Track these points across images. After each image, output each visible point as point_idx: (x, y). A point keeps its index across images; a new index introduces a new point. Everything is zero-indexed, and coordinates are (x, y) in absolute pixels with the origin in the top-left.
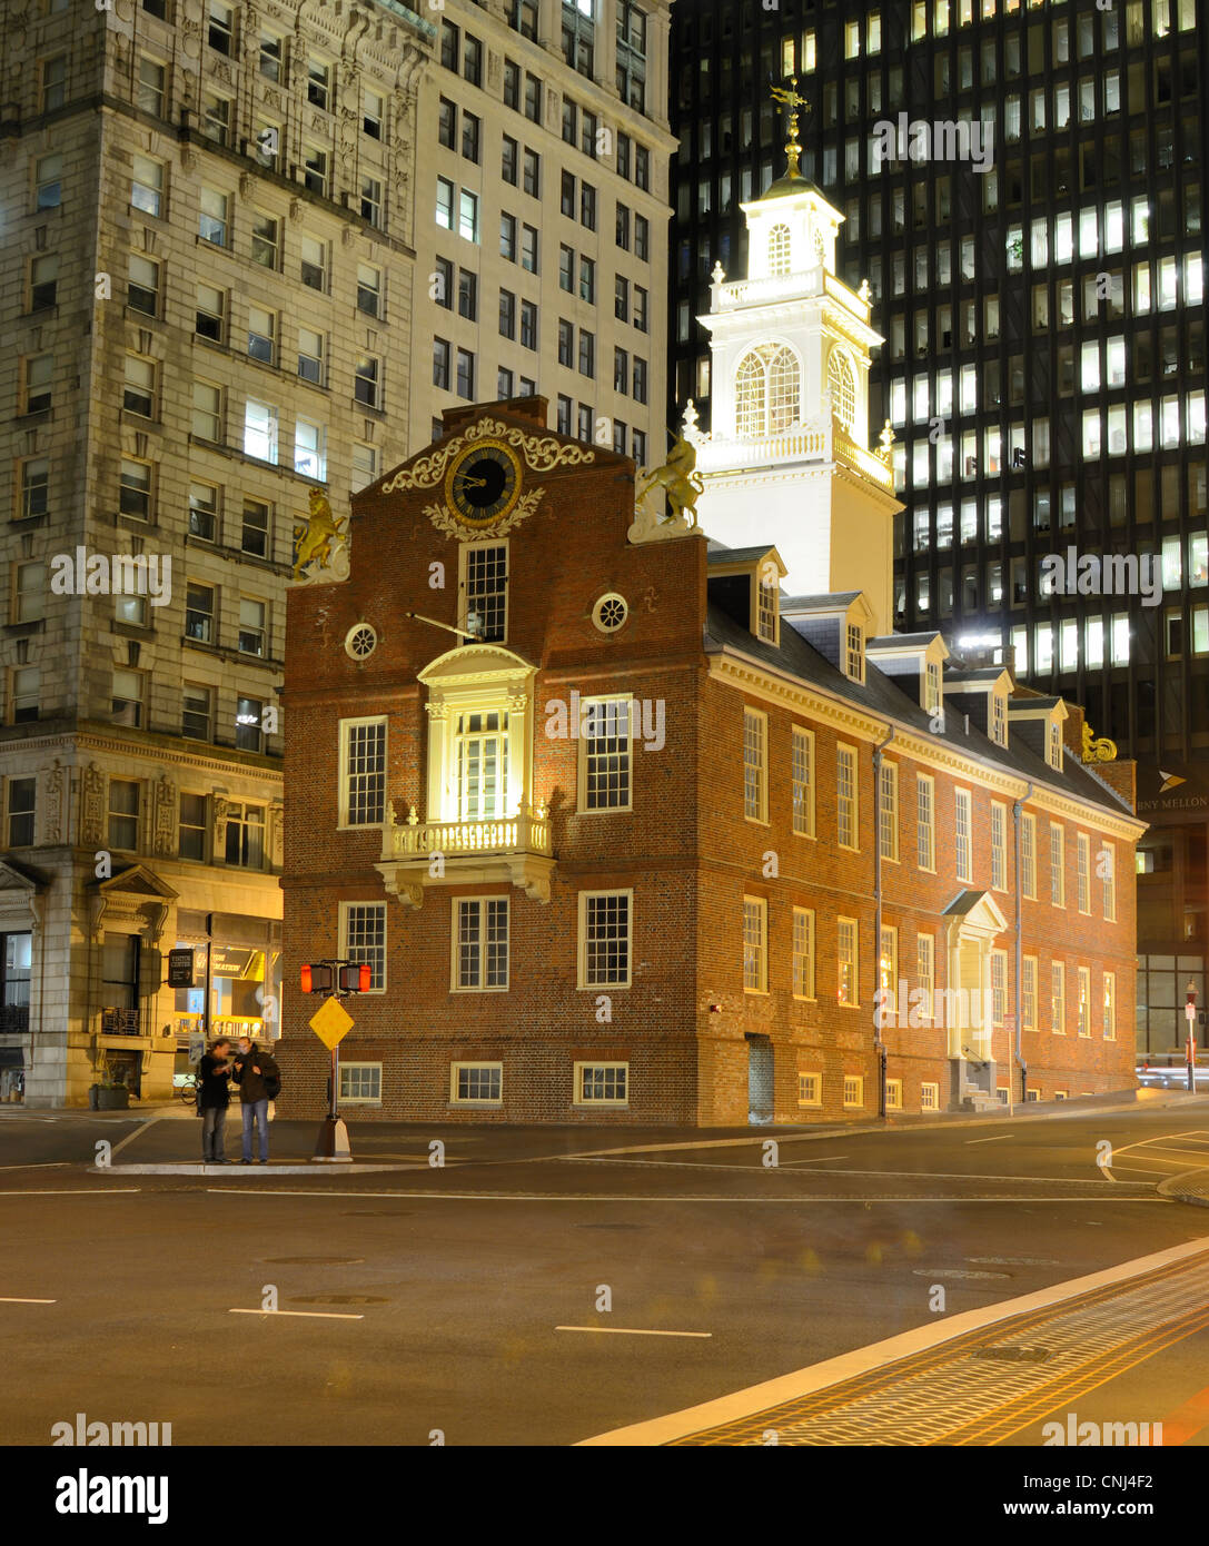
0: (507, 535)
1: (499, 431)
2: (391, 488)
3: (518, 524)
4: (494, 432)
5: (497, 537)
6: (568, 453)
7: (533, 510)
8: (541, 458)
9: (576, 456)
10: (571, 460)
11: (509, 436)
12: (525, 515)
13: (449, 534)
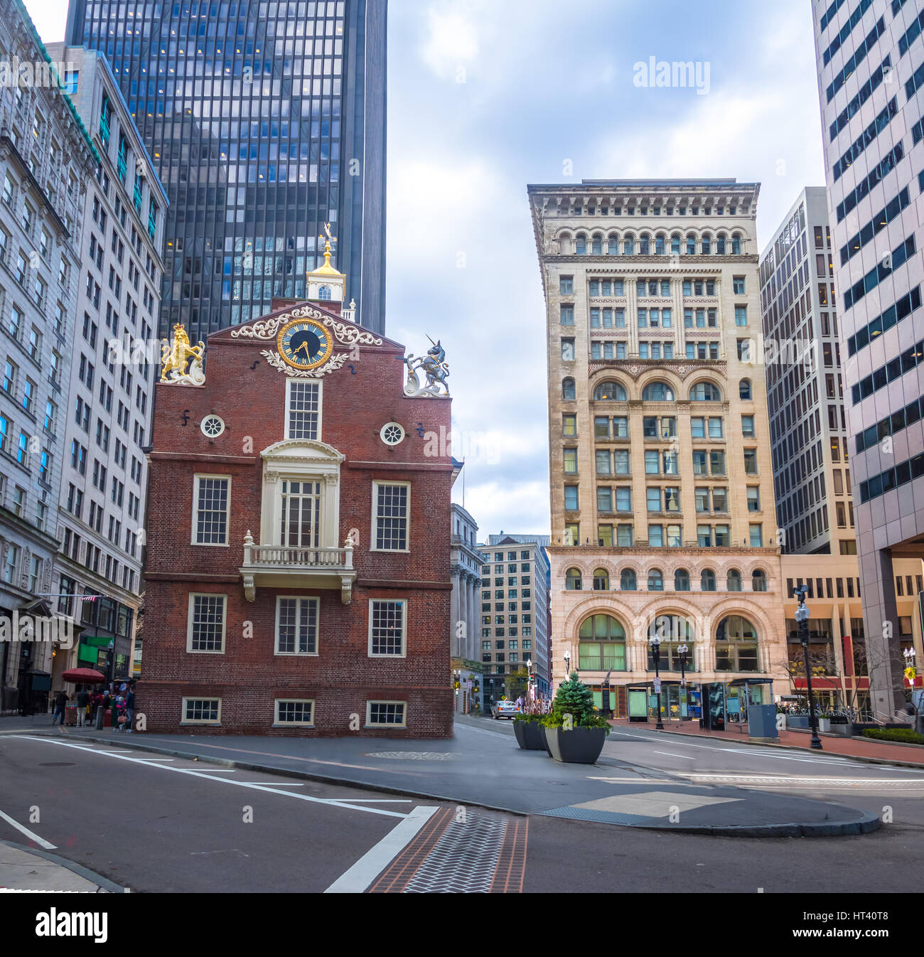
0: (322, 377)
1: (316, 316)
2: (237, 334)
3: (330, 372)
4: (313, 315)
5: (315, 377)
6: (365, 337)
7: (340, 365)
8: (346, 337)
9: (370, 340)
10: (366, 341)
11: (323, 319)
12: (335, 368)
13: (280, 369)
